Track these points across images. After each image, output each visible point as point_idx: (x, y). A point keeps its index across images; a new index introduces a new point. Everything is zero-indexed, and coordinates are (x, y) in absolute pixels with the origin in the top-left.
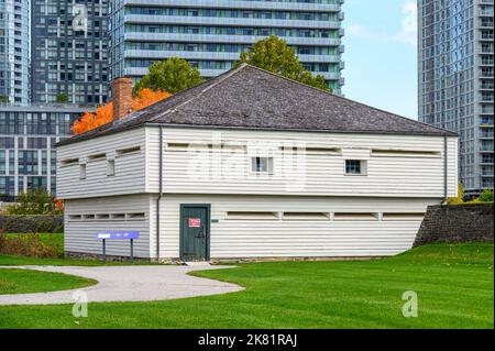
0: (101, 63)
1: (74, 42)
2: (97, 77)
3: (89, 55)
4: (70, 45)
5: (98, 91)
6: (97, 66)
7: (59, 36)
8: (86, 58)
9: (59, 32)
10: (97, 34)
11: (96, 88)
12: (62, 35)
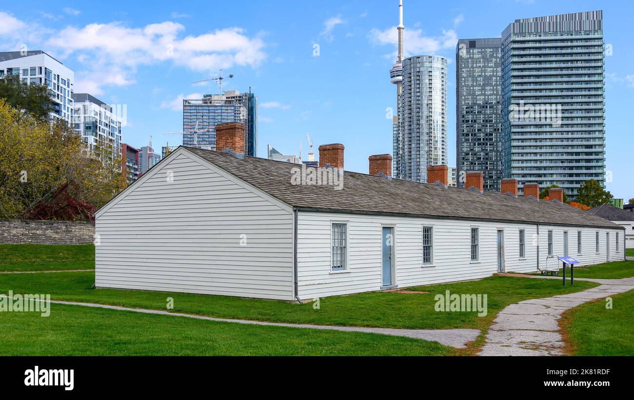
0: (488, 171)
1: (477, 162)
2: (487, 177)
3: (484, 168)
4: (475, 164)
5: (487, 183)
6: (487, 172)
7: (470, 160)
8: (482, 169)
9: (470, 158)
10: (487, 159)
11: (487, 181)
12: (471, 160)
